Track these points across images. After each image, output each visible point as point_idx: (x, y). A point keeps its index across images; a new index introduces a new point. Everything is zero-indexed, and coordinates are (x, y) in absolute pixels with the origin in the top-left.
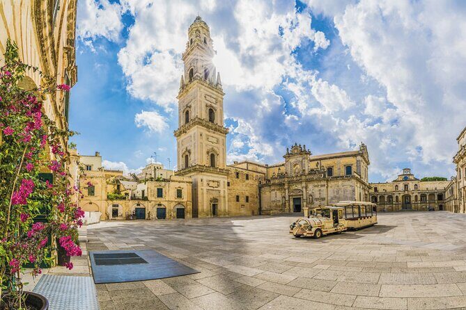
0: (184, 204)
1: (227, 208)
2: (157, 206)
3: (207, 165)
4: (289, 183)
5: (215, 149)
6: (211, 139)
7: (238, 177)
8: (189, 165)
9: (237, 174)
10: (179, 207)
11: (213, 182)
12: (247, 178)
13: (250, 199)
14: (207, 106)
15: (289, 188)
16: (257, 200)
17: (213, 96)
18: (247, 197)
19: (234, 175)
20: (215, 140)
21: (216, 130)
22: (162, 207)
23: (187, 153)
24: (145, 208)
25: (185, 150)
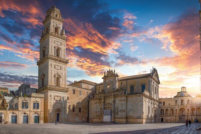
0: (39, 113)
1: (66, 117)
2: (23, 115)
3: (54, 85)
4: (104, 98)
5: (59, 73)
6: (57, 67)
7: (74, 93)
8: (44, 85)
9: (74, 90)
10: (36, 115)
11: (57, 96)
12: (80, 94)
13: (82, 110)
14: (55, 47)
15: (104, 102)
16: (86, 111)
17: (59, 41)
18: (80, 108)
19: (72, 92)
20: (59, 68)
21: (60, 61)
22: (26, 115)
23: (43, 77)
24: (17, 116)
25: (42, 74)
